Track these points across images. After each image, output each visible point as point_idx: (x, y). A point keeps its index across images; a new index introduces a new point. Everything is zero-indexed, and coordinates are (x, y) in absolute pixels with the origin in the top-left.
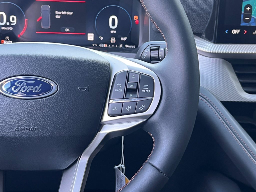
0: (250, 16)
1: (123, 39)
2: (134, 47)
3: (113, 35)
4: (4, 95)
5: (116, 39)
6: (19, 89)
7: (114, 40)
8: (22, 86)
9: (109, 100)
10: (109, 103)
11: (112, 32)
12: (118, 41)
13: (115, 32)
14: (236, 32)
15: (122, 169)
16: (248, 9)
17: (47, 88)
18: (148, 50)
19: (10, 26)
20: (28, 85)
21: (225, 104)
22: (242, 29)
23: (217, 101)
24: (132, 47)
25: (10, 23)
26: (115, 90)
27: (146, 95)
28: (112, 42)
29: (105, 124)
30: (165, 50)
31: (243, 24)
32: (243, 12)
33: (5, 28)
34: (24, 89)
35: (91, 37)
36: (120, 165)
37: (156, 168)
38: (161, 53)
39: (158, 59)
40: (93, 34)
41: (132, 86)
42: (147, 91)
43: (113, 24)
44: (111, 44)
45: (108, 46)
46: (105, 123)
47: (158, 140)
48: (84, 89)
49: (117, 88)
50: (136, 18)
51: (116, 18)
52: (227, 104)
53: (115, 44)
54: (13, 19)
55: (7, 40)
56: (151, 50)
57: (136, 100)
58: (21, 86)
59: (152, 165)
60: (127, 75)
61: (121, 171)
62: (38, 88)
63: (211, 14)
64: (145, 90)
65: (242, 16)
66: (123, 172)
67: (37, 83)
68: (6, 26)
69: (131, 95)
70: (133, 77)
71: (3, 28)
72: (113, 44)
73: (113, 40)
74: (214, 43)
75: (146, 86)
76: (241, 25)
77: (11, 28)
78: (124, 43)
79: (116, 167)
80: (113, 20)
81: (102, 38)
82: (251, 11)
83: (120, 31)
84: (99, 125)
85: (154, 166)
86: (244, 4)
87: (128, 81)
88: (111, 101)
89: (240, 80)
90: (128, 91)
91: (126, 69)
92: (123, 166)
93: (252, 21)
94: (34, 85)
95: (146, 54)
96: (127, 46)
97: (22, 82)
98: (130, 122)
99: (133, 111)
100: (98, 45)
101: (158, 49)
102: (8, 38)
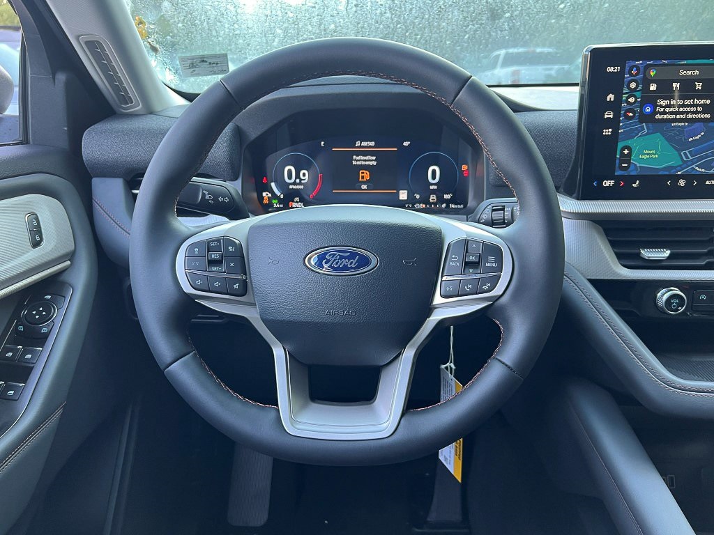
0: (629, 162)
1: (447, 197)
2: (462, 206)
3: (433, 192)
4: (313, 271)
5: (437, 197)
6: (330, 263)
7: (435, 198)
8: (335, 260)
9: (442, 277)
10: (442, 281)
11: (432, 187)
12: (441, 200)
13: (436, 187)
14: (607, 183)
15: (451, 368)
16: (626, 152)
17: (364, 261)
18: (488, 210)
19: (300, 184)
20: (341, 258)
21: (594, 282)
22: (617, 179)
23: (582, 277)
24: (459, 206)
25: (301, 180)
26: (450, 264)
27: (492, 269)
28: (431, 201)
29: (436, 308)
30: (512, 210)
31: (618, 173)
32: (618, 156)
33: (294, 187)
34: (337, 264)
35: (403, 195)
36: (448, 364)
37: (506, 365)
38: (508, 215)
39: (504, 223)
40: (406, 192)
41: (472, 259)
42: (493, 265)
43: (434, 178)
44: (431, 204)
45: (426, 206)
46: (437, 306)
47: (508, 329)
48: (410, 263)
49: (453, 261)
50: (465, 167)
51: (437, 168)
52: (597, 283)
53: (435, 204)
54: (304, 175)
55: (297, 202)
56: (493, 210)
57: (478, 276)
58: (333, 259)
59: (501, 362)
60: (466, 244)
61: (449, 373)
62: (354, 262)
63: (572, 160)
64: (491, 263)
65: (617, 161)
66: (451, 373)
67: (353, 255)
68: (294, 183)
69: (471, 270)
70: (474, 246)
71: (291, 187)
72: (433, 203)
73: (433, 198)
74: (578, 199)
75: (491, 258)
76: (616, 174)
77: (302, 187)
78: (448, 202)
79: (443, 366)
80: (434, 172)
81: (418, 197)
82: (630, 154)
83: (443, 186)
84: (428, 309)
85: (503, 363)
86: (620, 145)
87: (467, 252)
88: (444, 278)
89: (615, 250)
90: (468, 265)
91: (464, 236)
92: (452, 365)
93: (632, 167)
94: (349, 258)
95: (486, 216)
96: (452, 206)
97: (334, 255)
98: (473, 304)
99: (474, 291)
100: (413, 206)
101: (503, 209)
102: (297, 199)
